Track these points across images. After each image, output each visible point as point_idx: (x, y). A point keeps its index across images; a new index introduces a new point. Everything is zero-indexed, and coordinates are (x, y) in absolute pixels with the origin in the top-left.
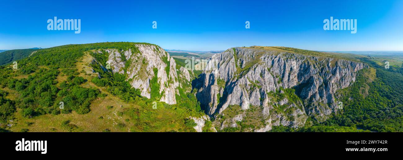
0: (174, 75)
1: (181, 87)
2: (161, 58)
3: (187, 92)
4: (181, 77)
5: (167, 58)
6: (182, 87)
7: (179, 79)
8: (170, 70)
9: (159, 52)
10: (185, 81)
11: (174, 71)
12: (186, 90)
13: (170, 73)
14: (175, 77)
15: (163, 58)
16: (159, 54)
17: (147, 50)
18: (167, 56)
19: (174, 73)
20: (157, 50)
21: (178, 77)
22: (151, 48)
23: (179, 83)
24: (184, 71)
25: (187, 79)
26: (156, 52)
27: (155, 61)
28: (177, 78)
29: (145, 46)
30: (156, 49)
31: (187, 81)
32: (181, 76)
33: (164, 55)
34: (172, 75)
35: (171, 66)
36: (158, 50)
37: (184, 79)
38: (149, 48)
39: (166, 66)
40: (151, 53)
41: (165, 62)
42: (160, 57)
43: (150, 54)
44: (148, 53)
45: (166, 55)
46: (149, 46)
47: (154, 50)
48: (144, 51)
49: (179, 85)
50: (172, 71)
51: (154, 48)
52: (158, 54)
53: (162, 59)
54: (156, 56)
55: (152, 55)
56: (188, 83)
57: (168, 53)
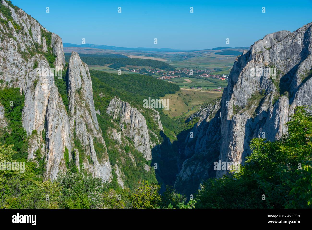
0: (90, 131)
1: (121, 183)
4: (116, 142)
6: (126, 183)
10: (132, 158)
14: (95, 139)
19: (91, 121)
24: (128, 116)
25: (141, 149)
28: (101, 145)
31: (139, 157)
32: (117, 136)
37: (127, 149)
49: (114, 173)
50: (78, 113)
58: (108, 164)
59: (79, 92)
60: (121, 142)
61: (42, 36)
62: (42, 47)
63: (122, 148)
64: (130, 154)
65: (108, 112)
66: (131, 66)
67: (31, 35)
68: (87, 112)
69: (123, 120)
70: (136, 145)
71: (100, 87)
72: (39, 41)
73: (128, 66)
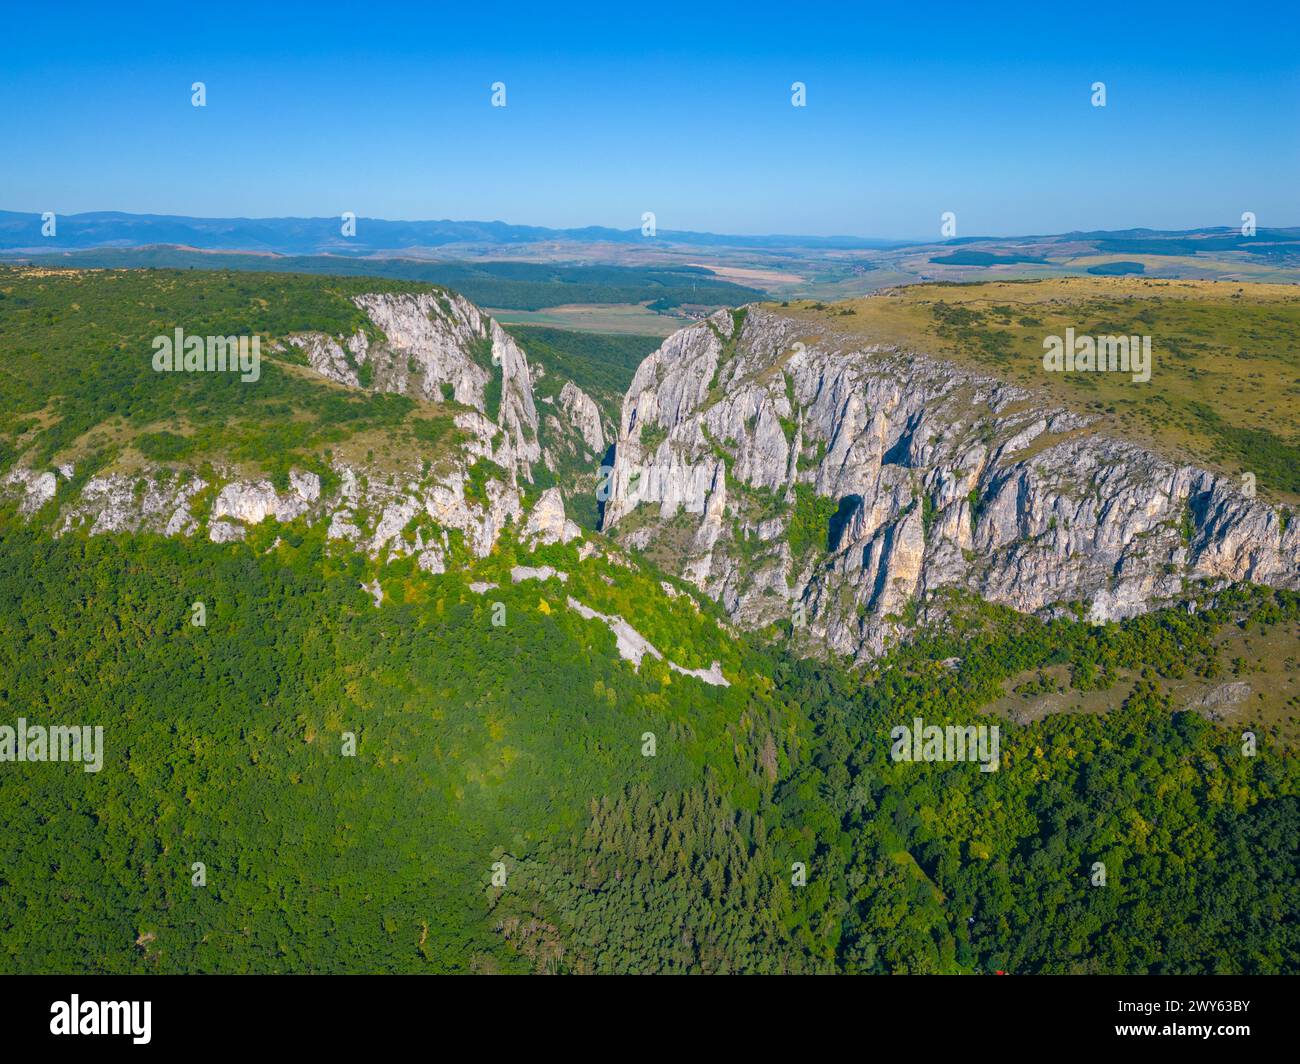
0: (520, 416)
2: (461, 347)
3: (577, 490)
4: (555, 429)
5: (489, 344)
6: (557, 466)
7: (546, 435)
8: (503, 394)
9: (454, 320)
10: (572, 447)
11: (522, 399)
12: (574, 481)
13: (503, 408)
14: (525, 424)
15: (471, 347)
16: (454, 331)
17: (404, 317)
18: (489, 335)
19: (524, 409)
20: (444, 316)
21: (542, 428)
22: (418, 309)
23: (542, 447)
24: (579, 404)
25: (590, 441)
26: (438, 322)
27: (439, 360)
28: (532, 429)
29: (392, 302)
30: (438, 310)
32: (555, 423)
33: (475, 333)
34: (511, 414)
35: (504, 380)
36: (449, 311)
37: (569, 439)
38: (410, 306)
39: (483, 379)
40: (418, 327)
41: (479, 364)
42: (458, 345)
43: (415, 332)
44: (407, 330)
45: (488, 328)
46: (408, 298)
47: (433, 315)
48: (391, 322)
49: (542, 455)
50: (509, 399)
51: (431, 308)
52: (450, 332)
53: (468, 352)
54: (440, 338)
55: (427, 338)
56: (588, 458)
57: (492, 321)
58: (536, 446)
59: (511, 380)
60: (560, 430)
61: (482, 322)
62: (480, 333)
63: (560, 436)
64: (569, 442)
65: (561, 399)
66: (691, 306)
67: (469, 323)
68: (518, 399)
69: (574, 408)
70: (585, 437)
71: (558, 368)
72: (478, 328)
73: (685, 306)
